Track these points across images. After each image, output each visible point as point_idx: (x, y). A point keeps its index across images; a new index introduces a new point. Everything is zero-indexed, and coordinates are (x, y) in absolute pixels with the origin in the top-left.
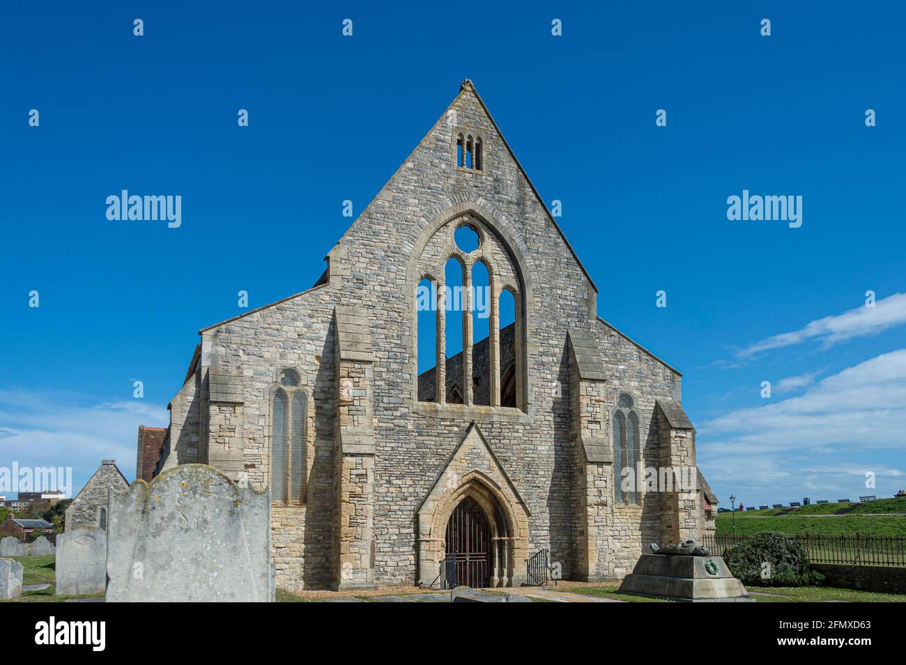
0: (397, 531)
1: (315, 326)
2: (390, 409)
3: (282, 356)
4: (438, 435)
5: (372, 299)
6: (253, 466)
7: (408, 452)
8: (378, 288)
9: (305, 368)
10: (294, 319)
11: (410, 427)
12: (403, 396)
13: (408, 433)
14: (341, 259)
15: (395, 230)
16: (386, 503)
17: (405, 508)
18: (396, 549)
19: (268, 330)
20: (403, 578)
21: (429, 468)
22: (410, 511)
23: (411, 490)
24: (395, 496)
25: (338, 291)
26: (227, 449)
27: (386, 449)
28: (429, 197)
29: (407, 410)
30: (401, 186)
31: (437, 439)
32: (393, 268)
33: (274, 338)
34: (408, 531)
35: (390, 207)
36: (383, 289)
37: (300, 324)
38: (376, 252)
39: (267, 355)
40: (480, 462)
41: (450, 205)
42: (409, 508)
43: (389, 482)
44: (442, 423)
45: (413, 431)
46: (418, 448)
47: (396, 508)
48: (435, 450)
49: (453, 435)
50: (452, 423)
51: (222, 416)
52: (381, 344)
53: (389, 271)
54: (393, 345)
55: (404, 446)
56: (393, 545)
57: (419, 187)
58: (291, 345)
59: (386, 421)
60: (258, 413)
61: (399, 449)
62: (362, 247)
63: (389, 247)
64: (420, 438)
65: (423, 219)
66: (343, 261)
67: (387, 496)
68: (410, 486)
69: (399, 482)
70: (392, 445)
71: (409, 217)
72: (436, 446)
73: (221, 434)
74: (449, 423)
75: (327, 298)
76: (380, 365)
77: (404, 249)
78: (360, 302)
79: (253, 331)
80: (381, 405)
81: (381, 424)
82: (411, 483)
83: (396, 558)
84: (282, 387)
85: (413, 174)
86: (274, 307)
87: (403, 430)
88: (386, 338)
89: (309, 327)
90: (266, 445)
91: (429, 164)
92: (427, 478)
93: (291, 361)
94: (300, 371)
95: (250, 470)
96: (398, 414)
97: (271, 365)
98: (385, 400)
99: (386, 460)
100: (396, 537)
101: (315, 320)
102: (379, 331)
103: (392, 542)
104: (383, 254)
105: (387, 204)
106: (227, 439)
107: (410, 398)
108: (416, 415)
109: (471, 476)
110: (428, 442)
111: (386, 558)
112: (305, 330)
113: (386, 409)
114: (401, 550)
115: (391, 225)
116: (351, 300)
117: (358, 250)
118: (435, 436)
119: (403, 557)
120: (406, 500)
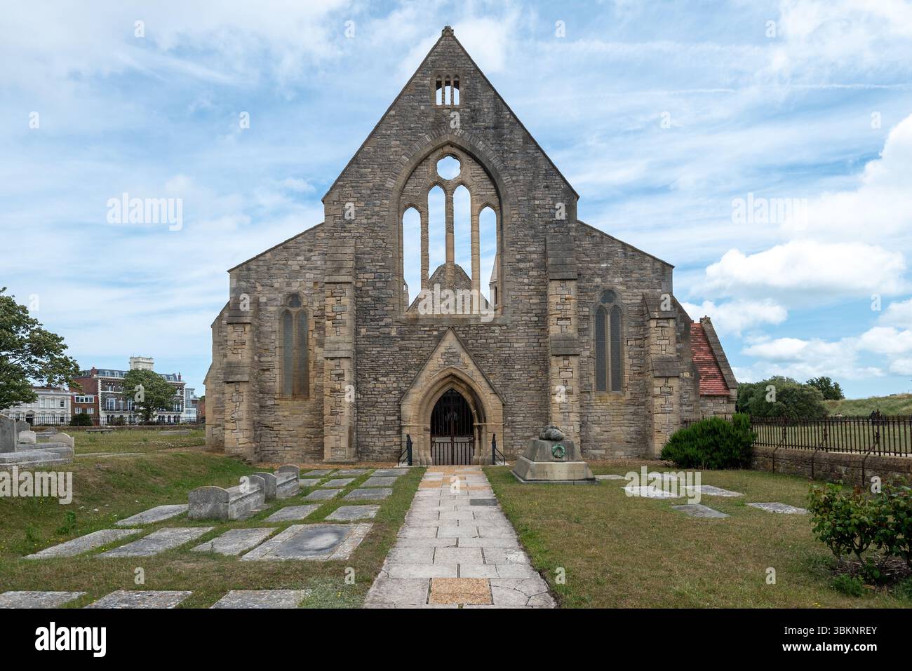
0: (383, 418)
1: (313, 258)
2: (376, 320)
3: (289, 284)
4: (419, 339)
5: (360, 231)
6: (268, 370)
7: (392, 354)
8: (365, 221)
9: (306, 292)
10: (297, 255)
11: (394, 333)
12: (387, 308)
13: (392, 338)
14: (334, 201)
15: (379, 170)
16: (373, 396)
17: (390, 400)
18: (382, 432)
19: (277, 265)
20: (389, 455)
21: (411, 366)
22: (394, 402)
23: (395, 385)
24: (381, 390)
25: (331, 228)
26: (240, 358)
27: (373, 352)
28: (410, 137)
29: (391, 320)
30: (384, 132)
31: (418, 342)
32: (378, 202)
33: (282, 272)
34: (392, 418)
35: (375, 152)
36: (369, 221)
37: (301, 258)
38: (363, 191)
39: (276, 285)
40: (456, 360)
41: (429, 140)
42: (393, 400)
43: (376, 379)
44: (422, 329)
45: (396, 337)
46: (401, 350)
47: (382, 400)
48: (416, 352)
49: (432, 338)
50: (431, 329)
51: (235, 334)
52: (368, 267)
53: (374, 205)
54: (378, 267)
55: (388, 349)
56: (379, 430)
57: (400, 130)
58: (296, 275)
59: (373, 330)
60: (270, 329)
61: (384, 352)
62: (351, 189)
63: (374, 186)
64: (404, 342)
65: (404, 157)
66: (335, 203)
67: (374, 391)
68: (394, 382)
69: (385, 379)
70: (378, 349)
71: (392, 157)
72: (416, 348)
73: (235, 347)
74: (428, 329)
75: (323, 235)
76: (367, 284)
77: (387, 185)
78: (350, 234)
79: (266, 267)
80: (368, 317)
81: (368, 333)
82: (395, 379)
83: (383, 440)
84: (289, 308)
85: (395, 120)
86: (281, 247)
87: (388, 337)
88: (372, 262)
89: (308, 259)
90: (277, 354)
91: (410, 108)
92: (409, 375)
93: (295, 287)
94: (302, 295)
95: (267, 373)
96: (383, 323)
97: (280, 293)
98: (372, 313)
99: (373, 361)
100: (382, 423)
101: (312, 254)
102: (366, 256)
103: (379, 427)
104: (369, 192)
105: (372, 149)
106: (240, 350)
107: (393, 310)
108: (399, 324)
109: (447, 373)
110: (408, 346)
111: (374, 440)
112: (306, 262)
113: (372, 320)
114: (387, 433)
115: (376, 166)
116: (342, 234)
117: (347, 192)
118: (416, 340)
119: (388, 439)
120: (391, 393)
